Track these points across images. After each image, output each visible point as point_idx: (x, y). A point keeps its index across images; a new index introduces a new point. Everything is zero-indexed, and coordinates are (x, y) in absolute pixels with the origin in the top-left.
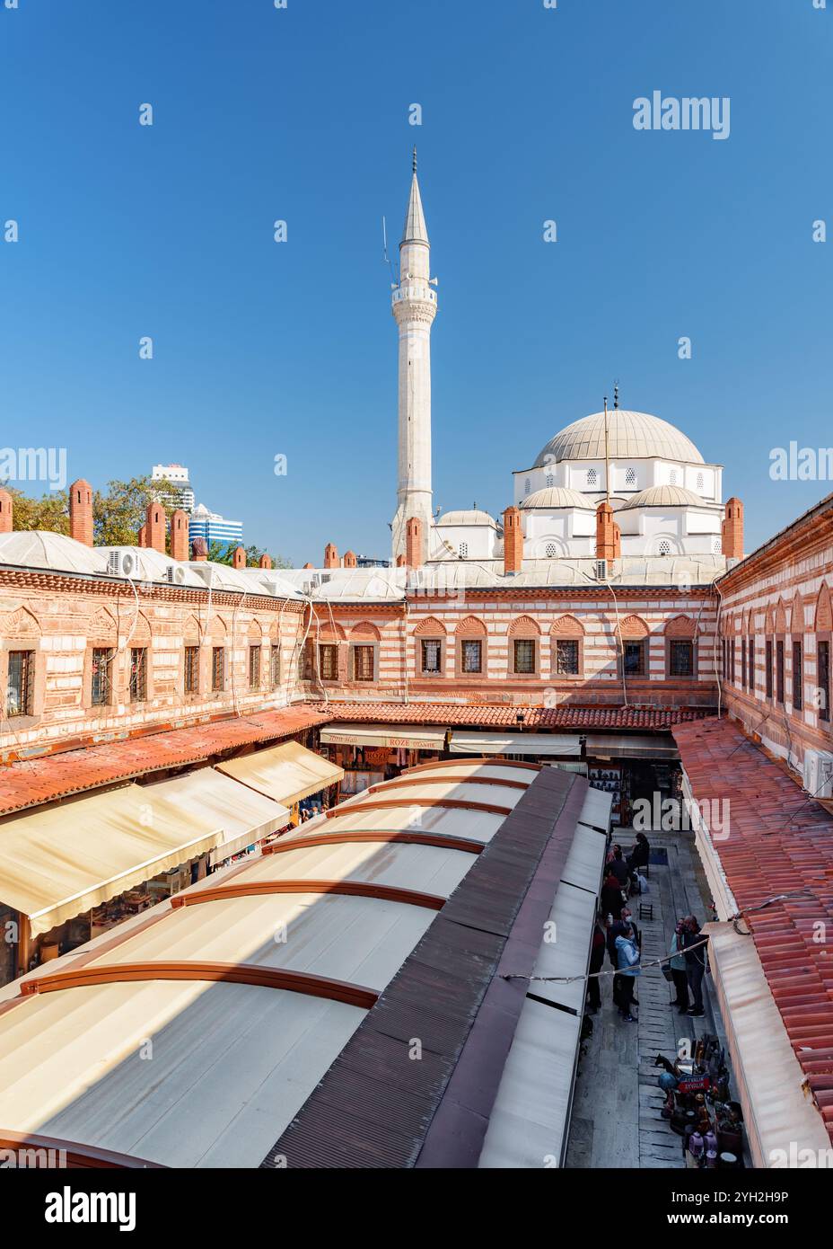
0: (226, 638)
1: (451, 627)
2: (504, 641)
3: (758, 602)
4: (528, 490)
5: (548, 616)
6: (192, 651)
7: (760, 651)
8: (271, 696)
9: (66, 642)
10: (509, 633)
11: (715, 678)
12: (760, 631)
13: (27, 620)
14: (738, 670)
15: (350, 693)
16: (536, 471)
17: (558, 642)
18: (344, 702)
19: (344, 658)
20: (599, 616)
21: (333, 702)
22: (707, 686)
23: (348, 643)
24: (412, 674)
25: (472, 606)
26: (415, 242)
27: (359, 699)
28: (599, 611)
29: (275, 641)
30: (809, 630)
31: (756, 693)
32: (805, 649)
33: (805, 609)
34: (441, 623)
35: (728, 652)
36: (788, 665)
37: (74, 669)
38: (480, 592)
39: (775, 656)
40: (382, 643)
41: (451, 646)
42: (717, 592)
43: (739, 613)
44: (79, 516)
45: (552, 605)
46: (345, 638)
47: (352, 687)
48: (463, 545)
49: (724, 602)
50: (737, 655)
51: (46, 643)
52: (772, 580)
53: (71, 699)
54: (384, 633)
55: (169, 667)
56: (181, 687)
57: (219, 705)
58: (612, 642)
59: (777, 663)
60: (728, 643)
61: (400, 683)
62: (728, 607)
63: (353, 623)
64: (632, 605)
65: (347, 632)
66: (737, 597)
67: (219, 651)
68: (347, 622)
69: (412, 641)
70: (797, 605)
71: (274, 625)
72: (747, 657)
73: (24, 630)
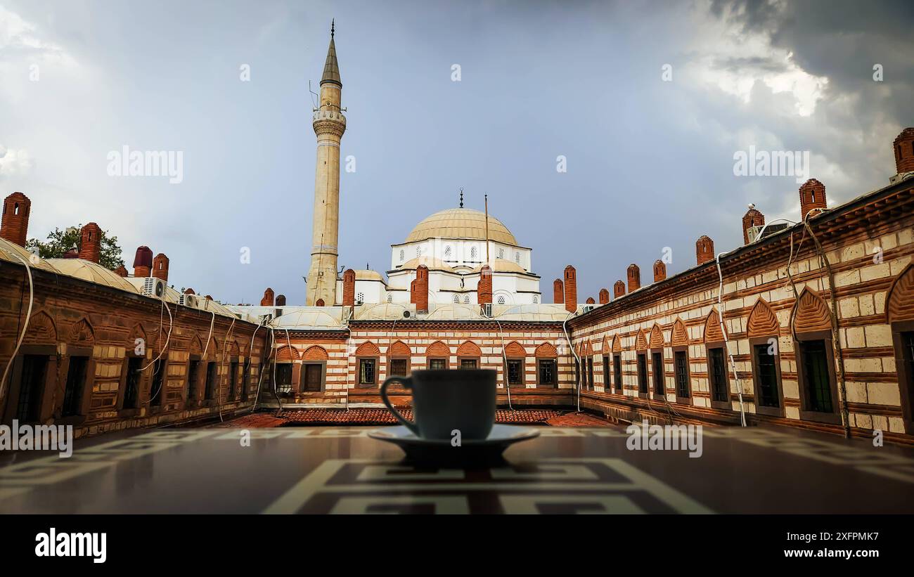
0: (217, 355)
1: (383, 350)
2: (423, 360)
3: (624, 330)
4: (402, 258)
5: (456, 342)
6: (194, 364)
7: (629, 363)
8: (242, 405)
9: (111, 352)
10: (427, 354)
11: (569, 386)
12: (628, 349)
13: (86, 330)
14: (598, 379)
15: (300, 402)
16: (410, 246)
17: (463, 361)
18: (296, 410)
19: (297, 375)
20: (490, 342)
21: (285, 410)
22: (567, 392)
23: (301, 362)
24: (352, 386)
25: (400, 334)
26: (332, 82)
27: (307, 406)
28: (491, 338)
29: (247, 360)
30: (696, 342)
31: (626, 392)
32: (691, 356)
33: (689, 329)
34: (376, 347)
35: (583, 367)
36: (669, 368)
37: (114, 375)
38: (406, 324)
39: (650, 364)
40: (329, 362)
41: (383, 364)
42: (570, 327)
43: (598, 339)
44: (89, 252)
45: (459, 334)
46: (299, 358)
47: (302, 397)
48: (361, 295)
49: (576, 333)
50: (595, 368)
51: (97, 351)
52: (643, 314)
53: (109, 402)
54: (331, 355)
55: (178, 377)
56: (185, 394)
57: (208, 410)
58: (500, 360)
59: (653, 368)
60: (583, 361)
61: (342, 393)
62: (582, 336)
63: (306, 346)
64: (513, 334)
65: (301, 354)
66: (595, 328)
67: (212, 366)
68: (301, 346)
69: (353, 360)
70: (681, 328)
71: (247, 347)
72: (612, 368)
73: (82, 338)
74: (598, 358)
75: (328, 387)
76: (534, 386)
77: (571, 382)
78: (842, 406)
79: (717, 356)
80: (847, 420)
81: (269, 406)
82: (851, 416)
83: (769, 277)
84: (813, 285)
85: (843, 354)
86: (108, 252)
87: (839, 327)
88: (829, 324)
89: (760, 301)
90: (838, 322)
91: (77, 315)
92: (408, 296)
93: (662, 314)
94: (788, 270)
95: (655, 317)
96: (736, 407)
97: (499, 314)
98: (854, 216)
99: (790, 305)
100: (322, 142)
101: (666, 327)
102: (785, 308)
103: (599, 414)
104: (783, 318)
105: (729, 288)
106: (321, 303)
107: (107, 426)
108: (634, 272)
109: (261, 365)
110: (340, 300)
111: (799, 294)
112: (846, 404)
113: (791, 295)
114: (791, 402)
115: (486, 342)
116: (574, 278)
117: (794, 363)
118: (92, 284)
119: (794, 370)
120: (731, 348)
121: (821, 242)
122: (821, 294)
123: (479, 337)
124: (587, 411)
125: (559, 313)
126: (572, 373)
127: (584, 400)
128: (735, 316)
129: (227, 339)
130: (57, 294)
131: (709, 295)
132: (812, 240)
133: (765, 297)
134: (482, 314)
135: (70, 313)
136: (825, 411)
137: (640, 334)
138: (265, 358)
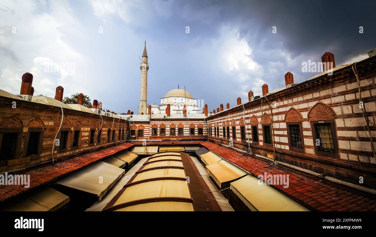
0: (115, 128)
1: (159, 126)
2: (169, 129)
3: (220, 121)
4: (163, 102)
5: (177, 124)
6: (109, 131)
7: (221, 129)
8: (122, 141)
9: (86, 129)
10: (170, 127)
11: (206, 135)
12: (221, 126)
13: (79, 124)
14: (213, 133)
15: (137, 140)
16: (165, 98)
17: (179, 129)
18: (136, 142)
19: (137, 133)
20: (186, 124)
21: (133, 141)
22: (205, 136)
23: (137, 129)
24: (151, 135)
25: (163, 122)
26: (145, 56)
27: (139, 141)
28: (186, 123)
29: (123, 129)
30: (237, 125)
31: (220, 137)
32: (236, 128)
33: (236, 122)
34: (157, 125)
35: (209, 130)
36: (231, 131)
37: (87, 135)
38: (165, 120)
39: (226, 130)
40: (145, 129)
41: (159, 130)
42: (206, 120)
43: (213, 123)
44: (80, 102)
45: (178, 122)
46: (137, 128)
47: (138, 138)
48: (153, 111)
49: (208, 121)
50: (212, 130)
51: (82, 129)
52: (224, 117)
53: (86, 142)
54: (145, 127)
55: (105, 135)
56: (107, 139)
57: (113, 143)
58: (189, 128)
59: (227, 131)
60: (209, 128)
61: (148, 137)
62: (209, 122)
63: (139, 125)
64: (192, 122)
65: (137, 127)
66: (212, 120)
67: (114, 131)
68: (137, 125)
69: (151, 129)
70: (234, 121)
71: (123, 126)
72: (217, 131)
73: (78, 126)
74: (213, 128)
75: (145, 136)
76: (197, 135)
77: (206, 134)
78: (273, 142)
79: (243, 129)
80: (275, 146)
81: (129, 141)
82: (276, 145)
83: (256, 109)
84: (267, 112)
85: (274, 130)
86: (87, 101)
87: (273, 123)
88: (271, 122)
89: (254, 115)
90: (273, 122)
91: (76, 120)
92: (165, 112)
93: (229, 118)
94: (261, 108)
95: (227, 118)
96: (247, 141)
97: (188, 117)
98: (277, 95)
99: (261, 117)
100: (142, 72)
101: (230, 121)
102: (260, 117)
103: (213, 142)
104: (259, 120)
105: (246, 112)
106: (142, 114)
107: (86, 148)
108: (222, 106)
109: (127, 130)
110: (147, 113)
111: (263, 114)
112: (275, 142)
113: (261, 114)
114: (261, 141)
115: (185, 124)
116: (207, 107)
117: (262, 131)
118: (80, 111)
119: (262, 133)
120: (246, 127)
121: (269, 101)
122: (269, 114)
123: (183, 123)
124: (210, 141)
125: (204, 116)
126: (206, 131)
127: (210, 138)
128: (247, 119)
129: (118, 124)
130: (70, 115)
131: (241, 113)
132: (267, 101)
133: (255, 114)
134: (184, 116)
135: (74, 119)
136: (269, 143)
137: (224, 122)
138: (128, 129)
